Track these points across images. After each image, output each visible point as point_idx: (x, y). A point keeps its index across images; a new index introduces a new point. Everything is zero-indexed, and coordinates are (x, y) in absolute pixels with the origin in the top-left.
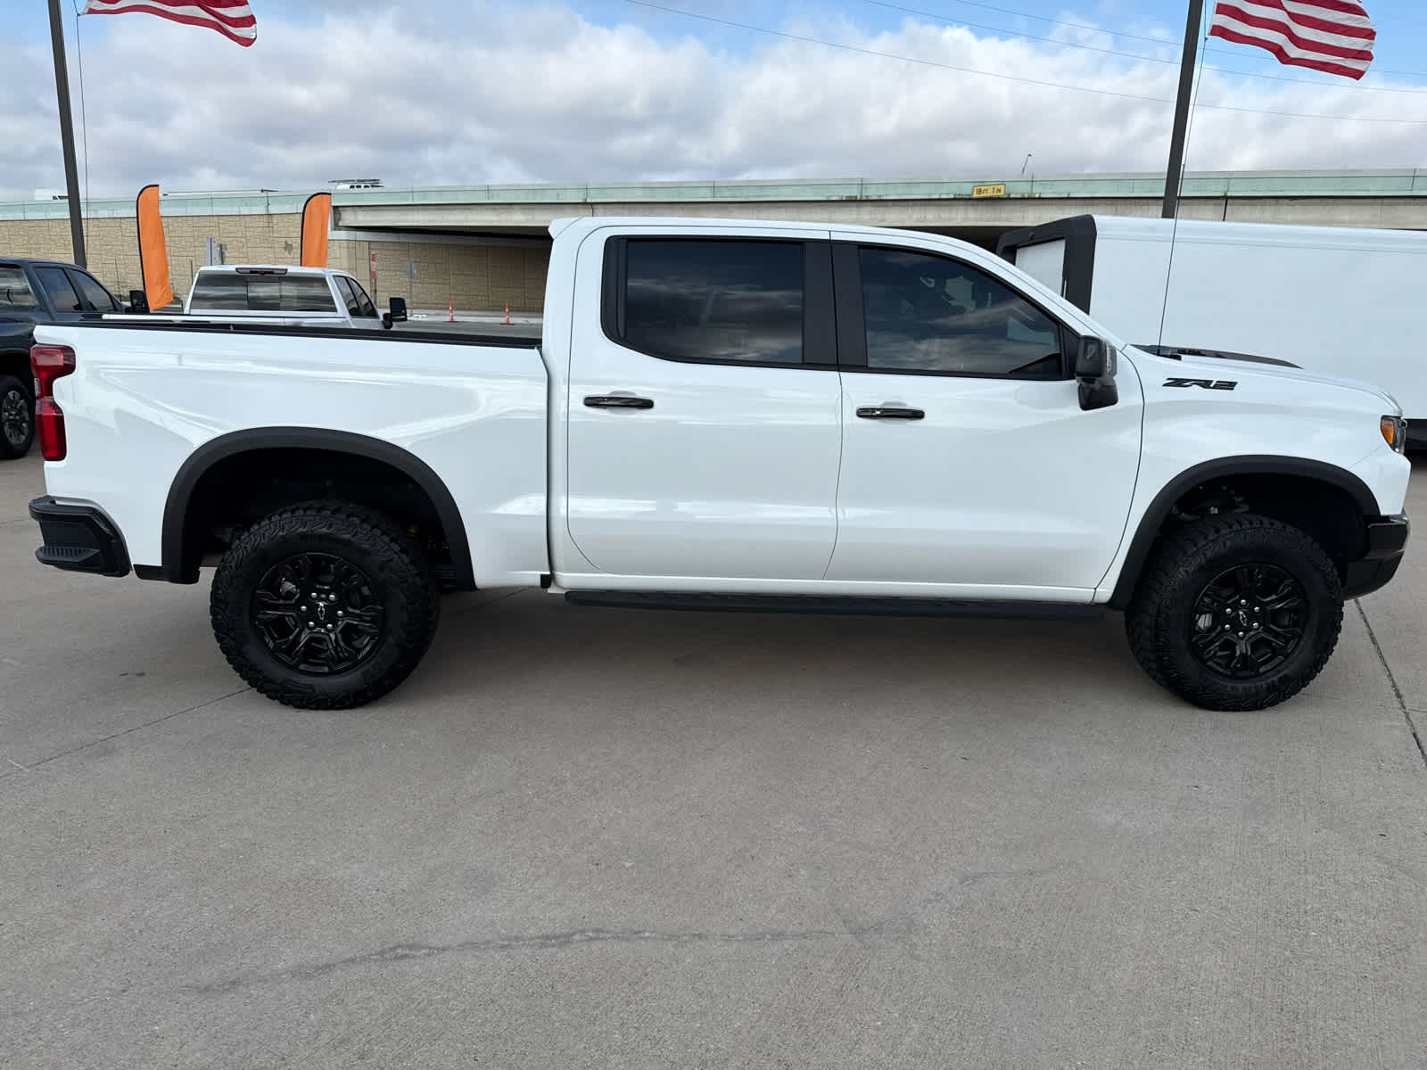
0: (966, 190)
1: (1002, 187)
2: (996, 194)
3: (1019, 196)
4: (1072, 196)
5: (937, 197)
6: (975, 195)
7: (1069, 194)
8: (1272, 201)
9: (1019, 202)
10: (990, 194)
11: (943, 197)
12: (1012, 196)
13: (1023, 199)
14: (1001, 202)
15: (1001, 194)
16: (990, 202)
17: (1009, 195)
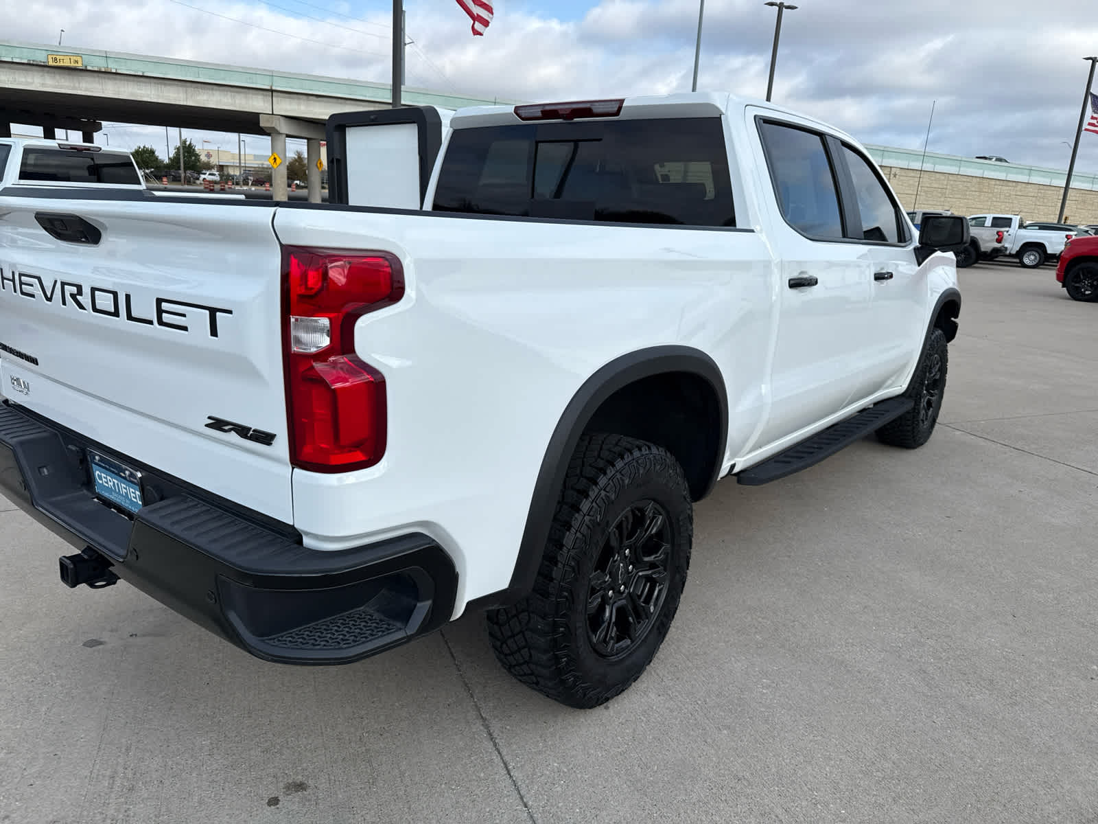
0: (40, 57)
1: (79, 59)
2: (73, 65)
3: (96, 69)
4: (145, 74)
5: (10, 60)
6: (51, 63)
7: (143, 73)
8: (304, 97)
9: (96, 74)
10: (67, 63)
11: (15, 60)
12: (89, 68)
13: (100, 72)
14: (76, 72)
15: (79, 65)
16: (66, 71)
17: (86, 67)
